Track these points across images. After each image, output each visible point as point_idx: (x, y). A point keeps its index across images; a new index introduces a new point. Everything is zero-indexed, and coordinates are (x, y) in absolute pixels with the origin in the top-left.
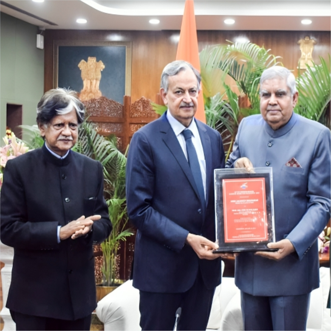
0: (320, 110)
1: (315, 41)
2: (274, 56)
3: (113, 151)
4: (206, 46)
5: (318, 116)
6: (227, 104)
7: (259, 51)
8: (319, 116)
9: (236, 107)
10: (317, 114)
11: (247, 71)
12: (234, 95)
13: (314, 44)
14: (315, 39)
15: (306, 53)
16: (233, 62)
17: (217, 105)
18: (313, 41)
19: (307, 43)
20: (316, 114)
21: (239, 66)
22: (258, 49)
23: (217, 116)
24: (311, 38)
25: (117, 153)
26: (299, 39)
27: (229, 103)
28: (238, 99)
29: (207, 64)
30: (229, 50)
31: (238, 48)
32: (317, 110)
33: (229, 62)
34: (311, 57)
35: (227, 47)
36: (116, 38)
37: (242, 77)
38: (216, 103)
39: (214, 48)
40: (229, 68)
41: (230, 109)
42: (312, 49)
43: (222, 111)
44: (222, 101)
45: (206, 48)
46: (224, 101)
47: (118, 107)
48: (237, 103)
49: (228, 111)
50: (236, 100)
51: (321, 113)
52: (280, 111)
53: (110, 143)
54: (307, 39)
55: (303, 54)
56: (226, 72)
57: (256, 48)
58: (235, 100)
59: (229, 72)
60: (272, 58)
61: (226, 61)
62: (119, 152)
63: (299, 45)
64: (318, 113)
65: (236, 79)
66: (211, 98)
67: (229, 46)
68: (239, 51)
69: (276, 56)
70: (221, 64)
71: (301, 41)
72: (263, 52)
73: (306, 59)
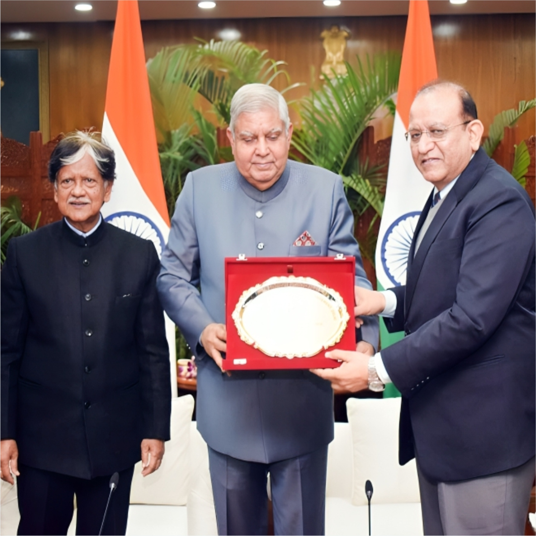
0: (348, 147)
1: (348, 33)
2: (273, 61)
3: (14, 223)
4: (163, 49)
5: (344, 157)
6: (199, 141)
7: (249, 53)
8: (347, 156)
9: (214, 146)
10: (343, 154)
11: (230, 87)
12: (209, 126)
13: (347, 38)
14: (348, 31)
15: (334, 53)
16: (205, 72)
17: (181, 143)
18: (345, 34)
19: (335, 36)
20: (341, 154)
21: (217, 78)
22: (248, 52)
23: (182, 162)
24: (342, 28)
25: (19, 227)
26: (321, 30)
27: (202, 140)
28: (216, 132)
29: (164, 77)
30: (200, 53)
31: (214, 50)
32: (343, 147)
33: (199, 72)
34: (342, 58)
35: (197, 48)
36: (22, 35)
37: (221, 96)
38: (179, 140)
39: (175, 51)
40: (200, 82)
41: (204, 150)
42: (343, 47)
43: (191, 153)
44: (191, 136)
45: (162, 52)
46: (194, 136)
47: (22, 150)
48: (215, 139)
49: (201, 153)
50: (213, 134)
51: (349, 151)
52: (273, 162)
53: (9, 210)
54: (335, 30)
55: (329, 55)
56: (195, 88)
57: (244, 49)
58: (211, 135)
59: (200, 88)
60: (270, 64)
61: (195, 70)
62: (23, 224)
63: (322, 40)
64: (346, 152)
65: (212, 99)
66: (173, 132)
67: (200, 46)
68: (216, 55)
69: (277, 61)
70: (187, 75)
71: (325, 34)
72: (256, 55)
73: (334, 63)
